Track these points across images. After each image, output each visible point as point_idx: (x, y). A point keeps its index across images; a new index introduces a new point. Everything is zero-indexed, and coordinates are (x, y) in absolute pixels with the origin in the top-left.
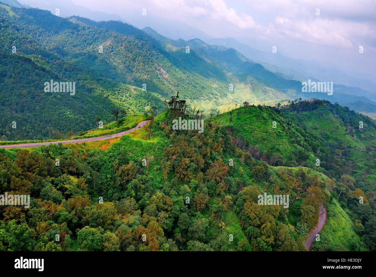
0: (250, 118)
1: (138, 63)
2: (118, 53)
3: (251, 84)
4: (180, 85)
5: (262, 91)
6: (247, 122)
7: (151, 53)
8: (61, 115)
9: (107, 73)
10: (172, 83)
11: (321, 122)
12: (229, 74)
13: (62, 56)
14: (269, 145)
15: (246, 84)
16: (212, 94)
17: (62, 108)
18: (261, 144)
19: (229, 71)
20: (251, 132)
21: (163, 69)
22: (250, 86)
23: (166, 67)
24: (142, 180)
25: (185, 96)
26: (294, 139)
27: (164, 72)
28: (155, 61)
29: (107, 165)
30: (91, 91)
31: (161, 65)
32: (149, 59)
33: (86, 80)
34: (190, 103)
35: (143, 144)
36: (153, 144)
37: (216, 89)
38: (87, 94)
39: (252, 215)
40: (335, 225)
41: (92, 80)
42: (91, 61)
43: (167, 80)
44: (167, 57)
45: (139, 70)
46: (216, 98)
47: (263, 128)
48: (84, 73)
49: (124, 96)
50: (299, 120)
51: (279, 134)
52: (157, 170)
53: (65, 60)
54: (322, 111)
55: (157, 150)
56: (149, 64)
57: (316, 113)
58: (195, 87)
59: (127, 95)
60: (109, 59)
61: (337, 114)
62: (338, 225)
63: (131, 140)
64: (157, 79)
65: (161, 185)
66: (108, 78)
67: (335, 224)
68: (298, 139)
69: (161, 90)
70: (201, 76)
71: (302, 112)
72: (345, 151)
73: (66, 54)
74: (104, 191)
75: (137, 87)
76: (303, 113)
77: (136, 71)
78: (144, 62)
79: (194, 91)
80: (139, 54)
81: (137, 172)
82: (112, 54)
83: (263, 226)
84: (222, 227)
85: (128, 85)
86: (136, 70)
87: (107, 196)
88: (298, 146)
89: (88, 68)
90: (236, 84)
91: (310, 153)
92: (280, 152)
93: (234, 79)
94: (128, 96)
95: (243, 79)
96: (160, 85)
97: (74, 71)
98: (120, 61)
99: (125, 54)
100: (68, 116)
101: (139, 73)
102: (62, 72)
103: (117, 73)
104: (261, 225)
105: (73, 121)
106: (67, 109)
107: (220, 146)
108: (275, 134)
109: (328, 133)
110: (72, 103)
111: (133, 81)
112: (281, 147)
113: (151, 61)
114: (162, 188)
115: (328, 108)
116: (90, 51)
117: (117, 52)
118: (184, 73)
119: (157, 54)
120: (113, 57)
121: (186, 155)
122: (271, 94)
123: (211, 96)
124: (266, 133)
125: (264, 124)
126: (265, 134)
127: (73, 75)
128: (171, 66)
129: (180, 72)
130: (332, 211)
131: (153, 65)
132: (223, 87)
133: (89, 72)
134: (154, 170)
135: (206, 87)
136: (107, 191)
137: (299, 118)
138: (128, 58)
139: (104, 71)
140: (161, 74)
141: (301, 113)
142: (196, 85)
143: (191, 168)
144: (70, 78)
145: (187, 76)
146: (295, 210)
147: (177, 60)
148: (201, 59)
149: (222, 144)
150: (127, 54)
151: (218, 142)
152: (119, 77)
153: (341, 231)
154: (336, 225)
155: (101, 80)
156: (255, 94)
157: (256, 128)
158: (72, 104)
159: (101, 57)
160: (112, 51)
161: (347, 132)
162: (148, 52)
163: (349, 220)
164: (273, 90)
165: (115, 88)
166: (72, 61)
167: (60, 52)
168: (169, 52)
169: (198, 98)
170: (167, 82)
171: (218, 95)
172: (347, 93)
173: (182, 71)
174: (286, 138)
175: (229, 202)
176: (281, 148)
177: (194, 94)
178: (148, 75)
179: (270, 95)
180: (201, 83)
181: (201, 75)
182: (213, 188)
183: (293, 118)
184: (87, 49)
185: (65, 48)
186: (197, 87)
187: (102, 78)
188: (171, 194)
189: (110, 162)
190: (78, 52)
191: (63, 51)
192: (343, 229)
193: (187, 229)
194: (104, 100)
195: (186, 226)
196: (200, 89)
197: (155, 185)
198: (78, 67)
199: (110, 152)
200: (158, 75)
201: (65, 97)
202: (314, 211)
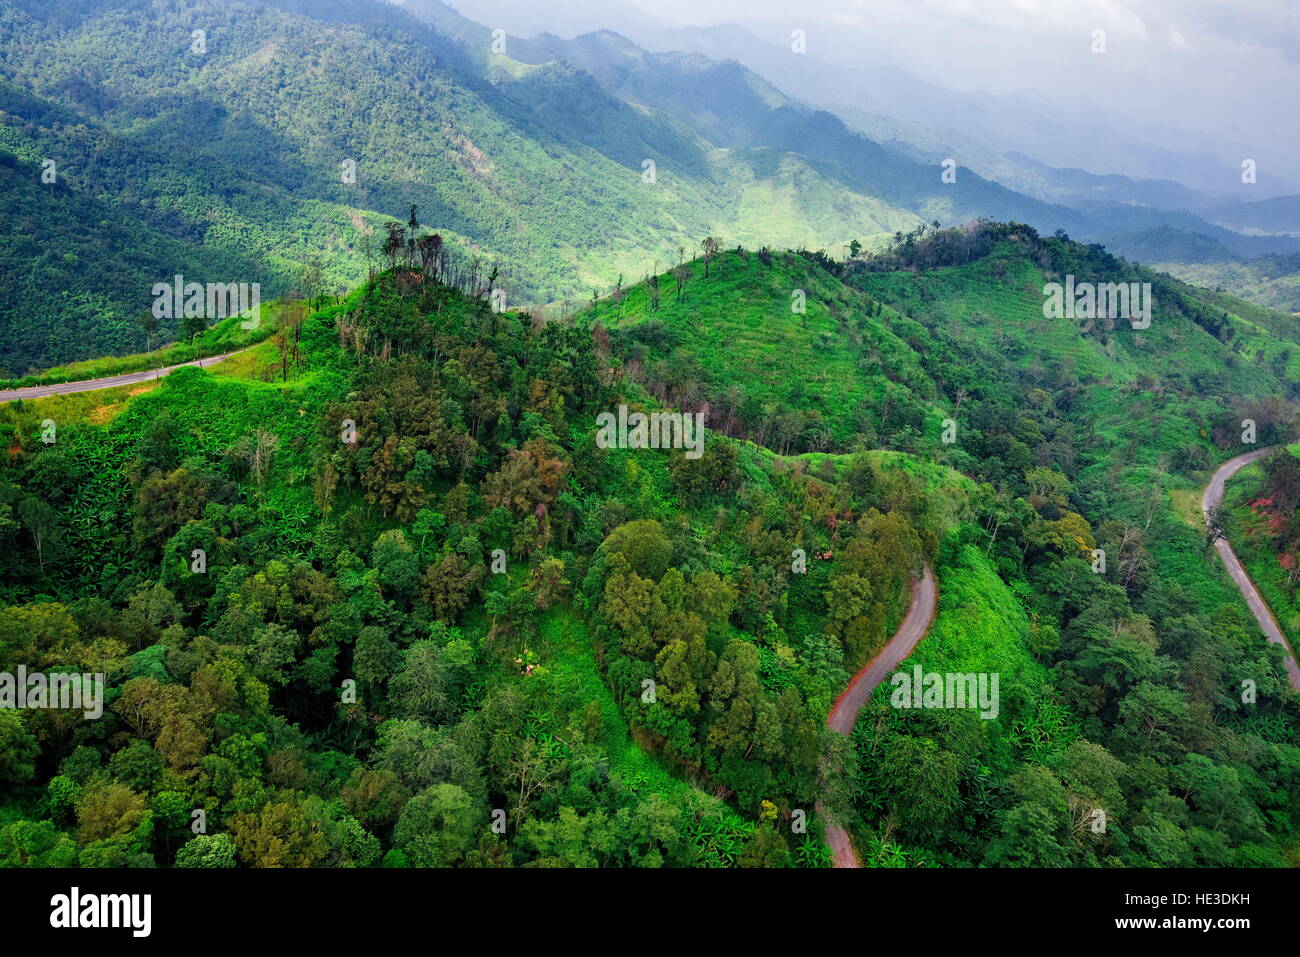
0: (722, 293)
1: (380, 124)
2: (304, 93)
3: (796, 185)
4: (537, 198)
5: (835, 206)
6: (711, 309)
7: (429, 87)
8: (82, 323)
9: (266, 168)
10: (509, 192)
11: (998, 300)
12: (719, 155)
13: (93, 110)
14: (785, 384)
15: (779, 184)
16: (657, 227)
17: (83, 298)
18: (757, 383)
19: (719, 145)
20: (723, 344)
21: (476, 144)
22: (794, 192)
23: (485, 135)
24: (230, 524)
25: (558, 237)
26: (874, 359)
27: (477, 153)
28: (446, 114)
29: (105, 475)
30: (201, 235)
31: (467, 129)
32: (420, 110)
33: (182, 195)
34: (575, 262)
35: (250, 394)
36: (289, 393)
37: (670, 208)
38: (185, 245)
39: (625, 619)
40: (960, 637)
41: (203, 194)
42: (203, 124)
43: (489, 183)
44: (487, 100)
45: (385, 152)
46: (670, 240)
47: (767, 327)
48: (173, 168)
49: (330, 247)
50: (922, 296)
51: (821, 343)
52: (298, 484)
53: (108, 126)
54: (1005, 261)
55: (302, 413)
56: (420, 127)
57: (983, 268)
58: (593, 203)
59: (341, 242)
60: (273, 116)
61: (1055, 270)
62: (969, 633)
63: (202, 384)
64: (454, 182)
65: (307, 537)
66: (265, 183)
67: (957, 634)
68: (893, 359)
69: (468, 221)
70: (617, 165)
71: (935, 270)
72: (1067, 394)
73: (112, 105)
74: (88, 570)
75: (376, 213)
76: (939, 273)
77: (372, 155)
78: (401, 122)
79: (591, 219)
80: (380, 92)
81: (211, 494)
82: (281, 96)
83: (661, 653)
84: (524, 668)
85: (340, 208)
86: (374, 150)
87: (99, 587)
88: (889, 384)
89: (188, 151)
90: (744, 186)
91: (929, 404)
92: (822, 405)
93: (736, 170)
94: (342, 246)
95: (765, 168)
96: (463, 204)
97: (133, 162)
98: (313, 121)
99: (329, 95)
100: (108, 328)
101: (386, 162)
102: (88, 170)
103: (303, 166)
104: (657, 651)
105: (128, 344)
106: (105, 302)
107: (554, 390)
108: (810, 346)
109: (1021, 335)
110: (122, 278)
111: (364, 193)
112: (827, 391)
113: (429, 118)
114: (310, 545)
115: (1023, 252)
116: (201, 88)
117: (301, 89)
118: (556, 156)
119: (453, 92)
120: (286, 108)
121: (407, 427)
122: (865, 217)
123: (654, 233)
124: (777, 342)
125: (771, 313)
126: (773, 346)
127: (131, 177)
128: (506, 132)
129: (539, 153)
130: (957, 592)
131: (436, 130)
132: (699, 199)
133: (190, 164)
134: (289, 486)
135: (635, 203)
136: (100, 568)
137: (922, 290)
138: (341, 110)
139: (254, 158)
140: (467, 164)
141: (932, 273)
142: (595, 198)
143: (415, 471)
144: (120, 189)
145: (565, 166)
146: (813, 596)
147: (529, 110)
148: (615, 105)
149: (564, 384)
150: (335, 93)
151: (546, 377)
152: (313, 180)
153: (976, 655)
154: (963, 637)
155: (238, 191)
156: (808, 219)
157: (744, 327)
158: (123, 283)
159: (241, 108)
160: (282, 85)
161: (1085, 330)
162: (419, 85)
163: (1016, 615)
164: (874, 202)
165: (294, 219)
166: (132, 130)
167: (88, 95)
168: (500, 84)
169: (603, 243)
170: (487, 191)
171: (680, 227)
172: (1133, 203)
173: (547, 147)
174: (847, 359)
175: (553, 580)
176: (828, 393)
177: (589, 227)
178: (419, 167)
179: (860, 220)
180: (616, 190)
181: (616, 160)
182: (499, 537)
183: (903, 290)
184: (190, 82)
185: (105, 83)
186: (599, 204)
187: (244, 184)
188: (340, 566)
189: (115, 467)
190: (154, 93)
191: (97, 92)
192: (988, 646)
193: (385, 680)
194: (247, 263)
195: (381, 672)
196: (613, 211)
197: (284, 537)
198: (148, 149)
199: (121, 430)
200: (454, 168)
201: (97, 260)
202: (868, 592)
